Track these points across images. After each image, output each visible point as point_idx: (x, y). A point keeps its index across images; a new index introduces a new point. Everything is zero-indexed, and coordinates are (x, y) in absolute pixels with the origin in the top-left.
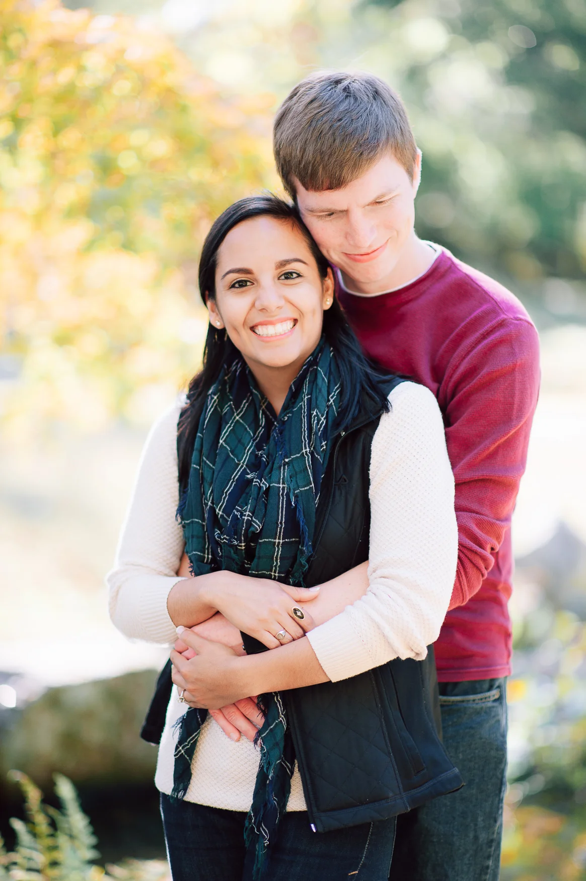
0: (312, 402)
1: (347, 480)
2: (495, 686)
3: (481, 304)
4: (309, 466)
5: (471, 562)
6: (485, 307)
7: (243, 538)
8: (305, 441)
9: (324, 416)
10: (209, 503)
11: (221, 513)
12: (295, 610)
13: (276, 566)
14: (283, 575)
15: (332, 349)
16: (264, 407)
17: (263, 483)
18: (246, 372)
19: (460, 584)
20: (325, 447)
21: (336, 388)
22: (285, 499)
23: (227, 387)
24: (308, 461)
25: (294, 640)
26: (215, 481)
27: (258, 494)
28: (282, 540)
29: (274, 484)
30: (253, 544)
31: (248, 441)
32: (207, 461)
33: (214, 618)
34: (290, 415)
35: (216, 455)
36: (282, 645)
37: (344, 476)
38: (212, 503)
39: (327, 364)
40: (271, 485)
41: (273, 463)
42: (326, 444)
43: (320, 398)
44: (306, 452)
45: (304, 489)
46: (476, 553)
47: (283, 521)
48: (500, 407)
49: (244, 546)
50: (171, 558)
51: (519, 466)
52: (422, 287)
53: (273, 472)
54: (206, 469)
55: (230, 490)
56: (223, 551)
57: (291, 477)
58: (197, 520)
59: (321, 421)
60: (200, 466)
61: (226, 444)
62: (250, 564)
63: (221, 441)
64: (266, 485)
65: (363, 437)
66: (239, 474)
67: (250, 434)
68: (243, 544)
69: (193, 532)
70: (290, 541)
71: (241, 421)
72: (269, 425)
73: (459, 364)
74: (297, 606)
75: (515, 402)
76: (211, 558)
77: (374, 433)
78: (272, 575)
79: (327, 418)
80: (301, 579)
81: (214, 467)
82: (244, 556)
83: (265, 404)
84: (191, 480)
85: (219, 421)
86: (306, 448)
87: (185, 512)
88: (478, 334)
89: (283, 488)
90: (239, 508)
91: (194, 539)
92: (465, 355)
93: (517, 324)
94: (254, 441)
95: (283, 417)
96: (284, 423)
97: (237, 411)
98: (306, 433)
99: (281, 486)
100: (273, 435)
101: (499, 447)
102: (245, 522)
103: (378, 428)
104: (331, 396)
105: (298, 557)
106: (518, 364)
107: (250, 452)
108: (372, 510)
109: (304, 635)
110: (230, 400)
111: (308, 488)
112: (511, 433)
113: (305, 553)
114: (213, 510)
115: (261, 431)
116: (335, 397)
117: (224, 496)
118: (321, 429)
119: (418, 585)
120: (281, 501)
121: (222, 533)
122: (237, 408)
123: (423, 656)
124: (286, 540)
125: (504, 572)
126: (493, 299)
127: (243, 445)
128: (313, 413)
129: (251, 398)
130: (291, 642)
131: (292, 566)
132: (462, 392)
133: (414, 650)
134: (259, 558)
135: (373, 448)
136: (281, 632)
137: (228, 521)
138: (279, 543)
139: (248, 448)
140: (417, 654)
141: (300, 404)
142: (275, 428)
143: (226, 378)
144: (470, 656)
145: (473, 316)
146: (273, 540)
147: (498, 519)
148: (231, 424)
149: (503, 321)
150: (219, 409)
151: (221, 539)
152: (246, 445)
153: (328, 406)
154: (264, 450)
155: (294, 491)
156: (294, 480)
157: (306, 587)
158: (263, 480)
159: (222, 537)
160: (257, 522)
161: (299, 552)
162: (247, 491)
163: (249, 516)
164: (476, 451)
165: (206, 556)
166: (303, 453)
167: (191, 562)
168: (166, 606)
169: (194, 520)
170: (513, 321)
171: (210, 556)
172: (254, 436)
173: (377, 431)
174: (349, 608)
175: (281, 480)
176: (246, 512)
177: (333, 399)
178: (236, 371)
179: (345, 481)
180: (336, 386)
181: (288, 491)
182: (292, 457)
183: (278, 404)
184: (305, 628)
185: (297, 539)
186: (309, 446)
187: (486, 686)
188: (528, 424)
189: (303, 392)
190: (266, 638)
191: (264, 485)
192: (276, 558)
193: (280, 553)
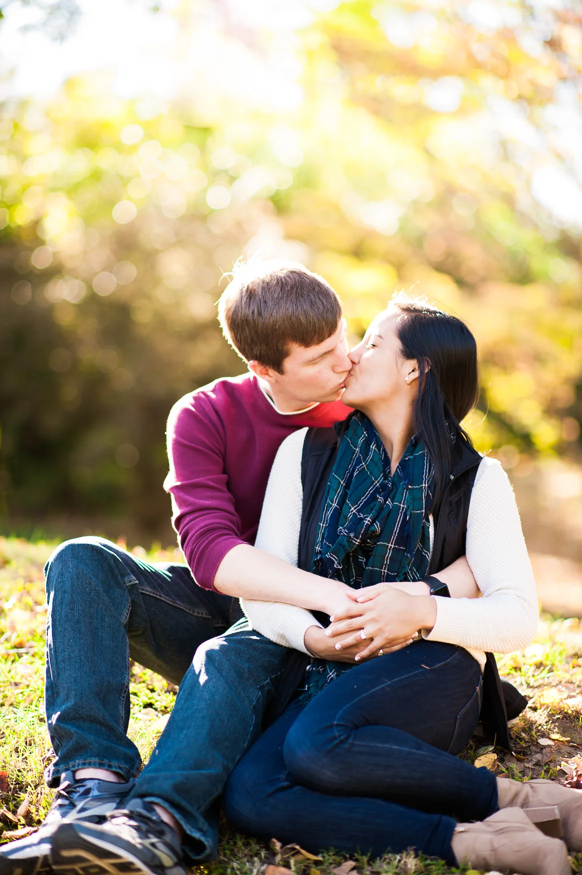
4: (424, 497)
8: (426, 479)
22: (403, 515)
24: (425, 494)
28: (394, 545)
29: (397, 503)
41: (398, 489)
44: (425, 486)
45: (416, 512)
47: (397, 532)
53: (397, 495)
55: (366, 499)
57: (410, 501)
66: (373, 490)
70: (399, 548)
98: (427, 473)
99: (402, 505)
105: (403, 561)
111: (420, 512)
113: (409, 559)
120: (399, 516)
124: (396, 547)
134: (375, 556)
146: (386, 544)
154: (389, 480)
155: (410, 512)
161: (404, 558)
181: (406, 510)
182: (414, 486)
186: (427, 483)
192: (387, 558)
193: (390, 555)
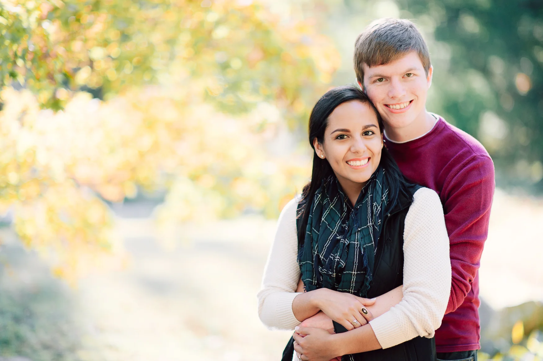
0: (373, 198)
1: (391, 241)
2: (471, 355)
3: (462, 148)
4: (371, 232)
5: (458, 286)
6: (464, 149)
7: (334, 271)
8: (370, 219)
9: (380, 206)
10: (316, 253)
11: (322, 258)
12: (363, 310)
13: (352, 287)
14: (356, 292)
15: (384, 169)
16: (346, 201)
17: (346, 241)
18: (336, 182)
19: (453, 299)
20: (380, 223)
21: (386, 191)
22: (358, 250)
23: (326, 190)
24: (371, 230)
25: (362, 326)
26: (319, 240)
27: (344, 247)
28: (356, 272)
29: (352, 242)
30: (340, 274)
31: (337, 219)
32: (315, 230)
33: (318, 314)
34: (361, 205)
35: (320, 226)
36: (355, 328)
37: (390, 238)
38: (318, 252)
39: (382, 178)
40: (351, 242)
41: (352, 231)
42: (381, 221)
43: (378, 196)
44: (370, 225)
45: (368, 245)
46: (461, 282)
47: (357, 262)
48: (474, 203)
49: (335, 275)
50: (293, 283)
51: (484, 235)
52: (429, 139)
53: (352, 236)
54: (314, 234)
55: (328, 245)
56: (323, 278)
57: (361, 238)
58: (309, 262)
59: (378, 209)
60: (311, 232)
61: (325, 220)
62: (338, 286)
63: (323, 219)
64: (348, 242)
65: (399, 217)
66: (332, 237)
67: (339, 216)
68: (335, 274)
69: (307, 268)
70: (360, 273)
71: (333, 208)
72: (349, 211)
73: (451, 181)
74: (364, 308)
75: (482, 201)
76: (317, 283)
77: (406, 215)
78: (350, 291)
79: (381, 207)
80: (366, 294)
81: (318, 233)
82: (335, 281)
83: (347, 200)
84: (306, 240)
85: (321, 208)
86: (370, 223)
87: (302, 257)
88: (461, 164)
89: (357, 244)
90: (332, 255)
91: (308, 272)
92: (454, 176)
93: (482, 158)
94: (341, 219)
95: (357, 206)
96: (357, 209)
97: (331, 203)
98: (370, 215)
99: (356, 243)
100: (351, 216)
101: (473, 224)
102: (336, 262)
103: (408, 212)
104: (384, 195)
105: (365, 282)
106: (483, 180)
107: (339, 225)
108: (405, 257)
109: (368, 323)
110: (328, 197)
111: (371, 244)
112: (480, 218)
113: (368, 279)
114: (318, 256)
115: (344, 214)
116: (386, 196)
117: (324, 248)
118: (378, 213)
119: (430, 296)
120: (356, 251)
121: (322, 269)
122: (332, 201)
123: (433, 336)
124: (358, 272)
125: (475, 293)
126: (468, 145)
127: (335, 221)
128: (374, 204)
129: (339, 196)
130: (360, 327)
131: (361, 287)
132: (453, 196)
133: (427, 331)
134: (343, 282)
135: (405, 223)
136: (355, 321)
137: (326, 262)
138: (354, 274)
139: (338, 223)
140: (429, 334)
141: (367, 199)
142: (352, 212)
143: (325, 185)
144: (458, 338)
145: (457, 155)
146: (351, 272)
147: (473, 264)
148: (328, 210)
149: (474, 157)
150: (321, 202)
151: (322, 271)
152: (336, 222)
153: (382, 201)
154: (346, 224)
155: (363, 246)
156: (363, 240)
157: (369, 298)
158: (346, 240)
159: (323, 270)
160: (343, 262)
161: (365, 279)
162: (337, 245)
163: (338, 258)
164: (461, 227)
165: (314, 281)
166: (368, 225)
167: (305, 285)
168: (291, 307)
169: (307, 262)
170: (480, 157)
171: (316, 282)
172: (341, 217)
173: (408, 213)
174: (392, 308)
175: (356, 240)
176: (337, 256)
177: (385, 197)
178: (330, 181)
179: (390, 241)
180: (386, 190)
181: (360, 246)
182: (362, 228)
183: (354, 200)
184: (368, 319)
185: (364, 272)
186: (371, 222)
187: (467, 354)
188: (488, 213)
189: (368, 193)
190: (347, 325)
191: (347, 242)
192: (353, 282)
193: (355, 279)
